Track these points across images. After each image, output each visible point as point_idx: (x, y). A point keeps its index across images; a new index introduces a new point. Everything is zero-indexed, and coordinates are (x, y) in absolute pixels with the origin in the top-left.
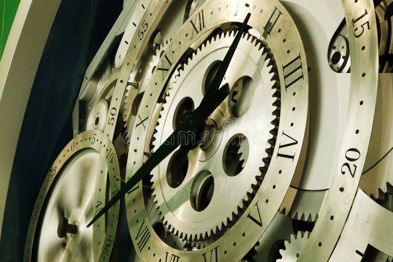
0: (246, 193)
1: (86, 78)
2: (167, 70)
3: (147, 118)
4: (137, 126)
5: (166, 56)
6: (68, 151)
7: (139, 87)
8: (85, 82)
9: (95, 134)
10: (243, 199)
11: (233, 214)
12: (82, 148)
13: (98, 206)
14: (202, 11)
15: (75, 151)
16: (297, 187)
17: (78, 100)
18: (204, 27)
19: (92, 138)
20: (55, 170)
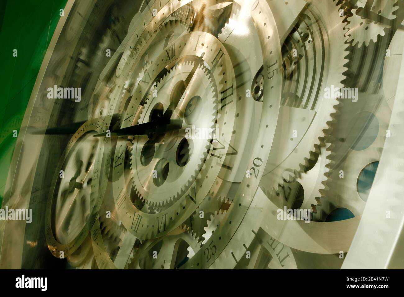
0: (187, 181)
1: (100, 80)
2: (148, 83)
3: (132, 115)
4: (125, 120)
5: (148, 73)
6: (81, 131)
7: (131, 91)
8: (99, 82)
9: (99, 122)
10: (185, 185)
11: (178, 193)
12: (90, 130)
13: (96, 172)
14: (174, 44)
15: (85, 131)
16: (223, 178)
17: (93, 94)
18: (174, 56)
19: (96, 124)
20: (72, 143)
